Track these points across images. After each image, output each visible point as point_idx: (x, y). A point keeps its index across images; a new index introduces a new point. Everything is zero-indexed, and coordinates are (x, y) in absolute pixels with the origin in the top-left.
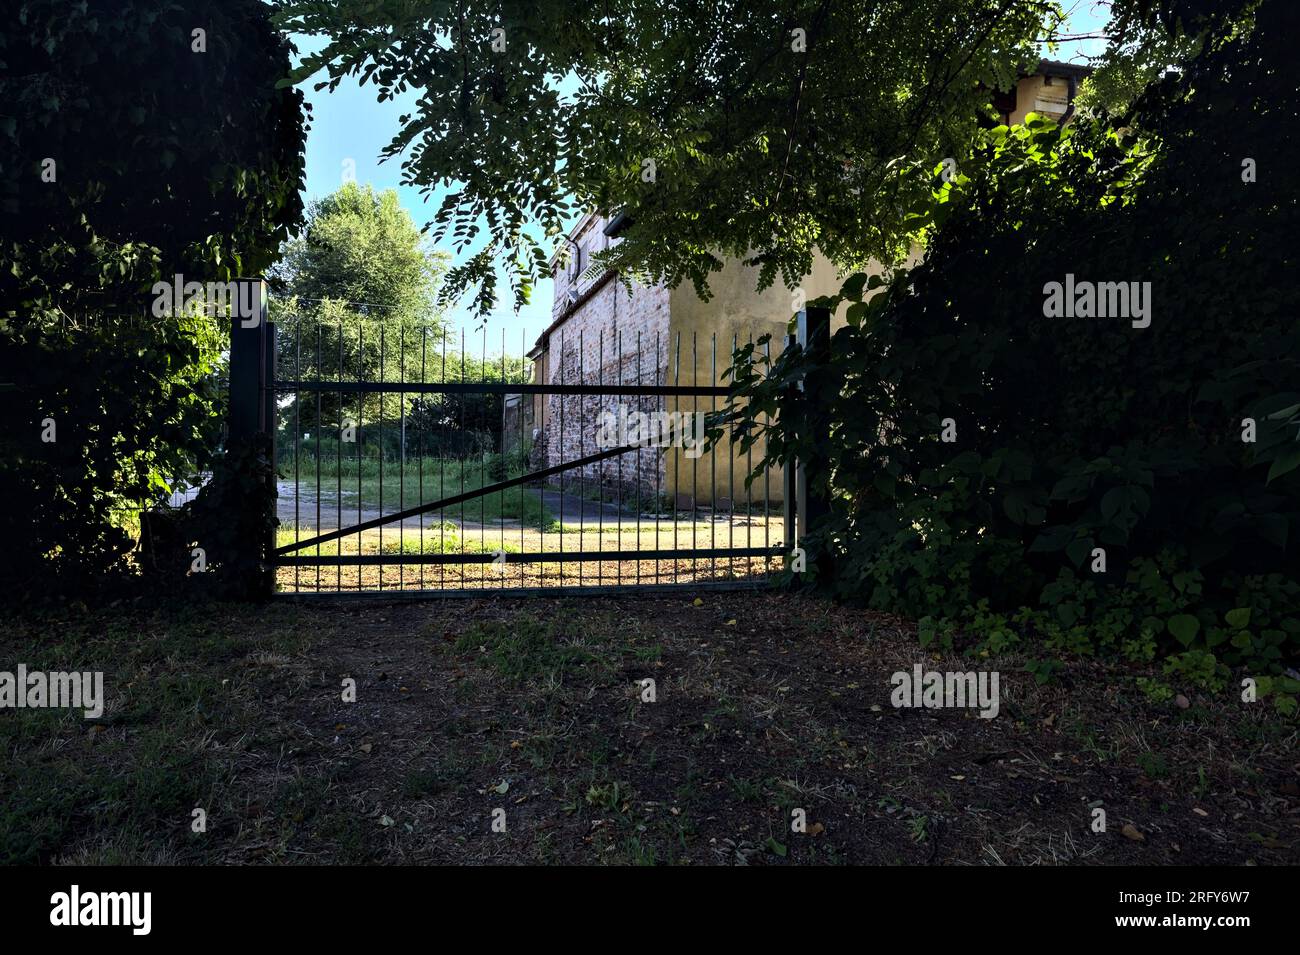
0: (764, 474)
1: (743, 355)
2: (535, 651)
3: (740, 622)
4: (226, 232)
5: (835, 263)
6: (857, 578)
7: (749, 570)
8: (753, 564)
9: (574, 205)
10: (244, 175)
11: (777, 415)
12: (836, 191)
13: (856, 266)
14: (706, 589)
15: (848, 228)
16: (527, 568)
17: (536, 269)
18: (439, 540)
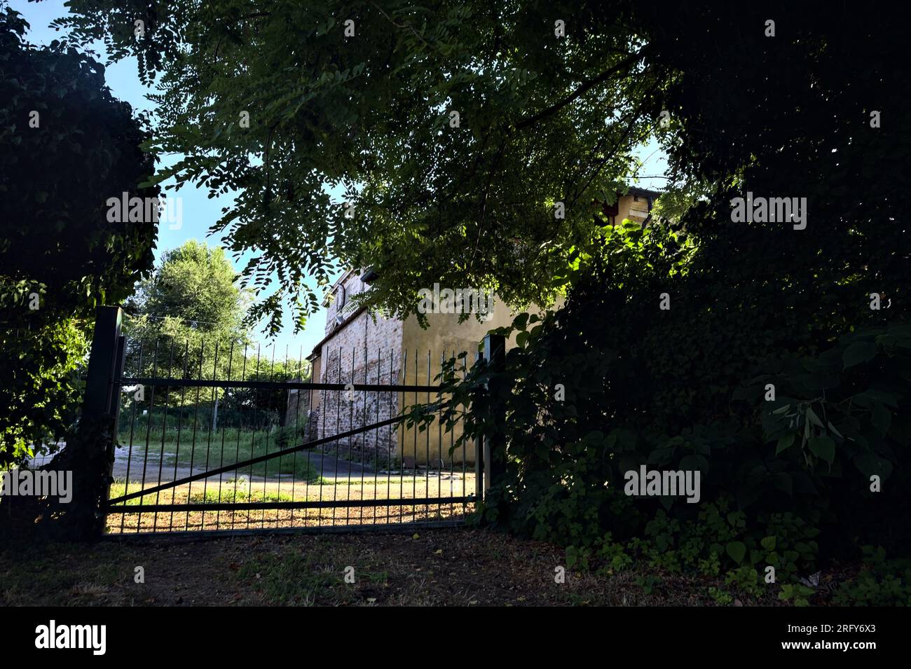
0: (462, 446)
1: (448, 365)
2: (296, 577)
3: (444, 551)
4: (97, 275)
5: (508, 305)
6: (525, 518)
7: (452, 512)
8: (455, 508)
9: (338, 265)
10: (113, 238)
11: (470, 406)
12: (509, 261)
13: (522, 307)
14: (421, 527)
15: (517, 284)
16: (296, 512)
17: (310, 307)
18: (233, 491)
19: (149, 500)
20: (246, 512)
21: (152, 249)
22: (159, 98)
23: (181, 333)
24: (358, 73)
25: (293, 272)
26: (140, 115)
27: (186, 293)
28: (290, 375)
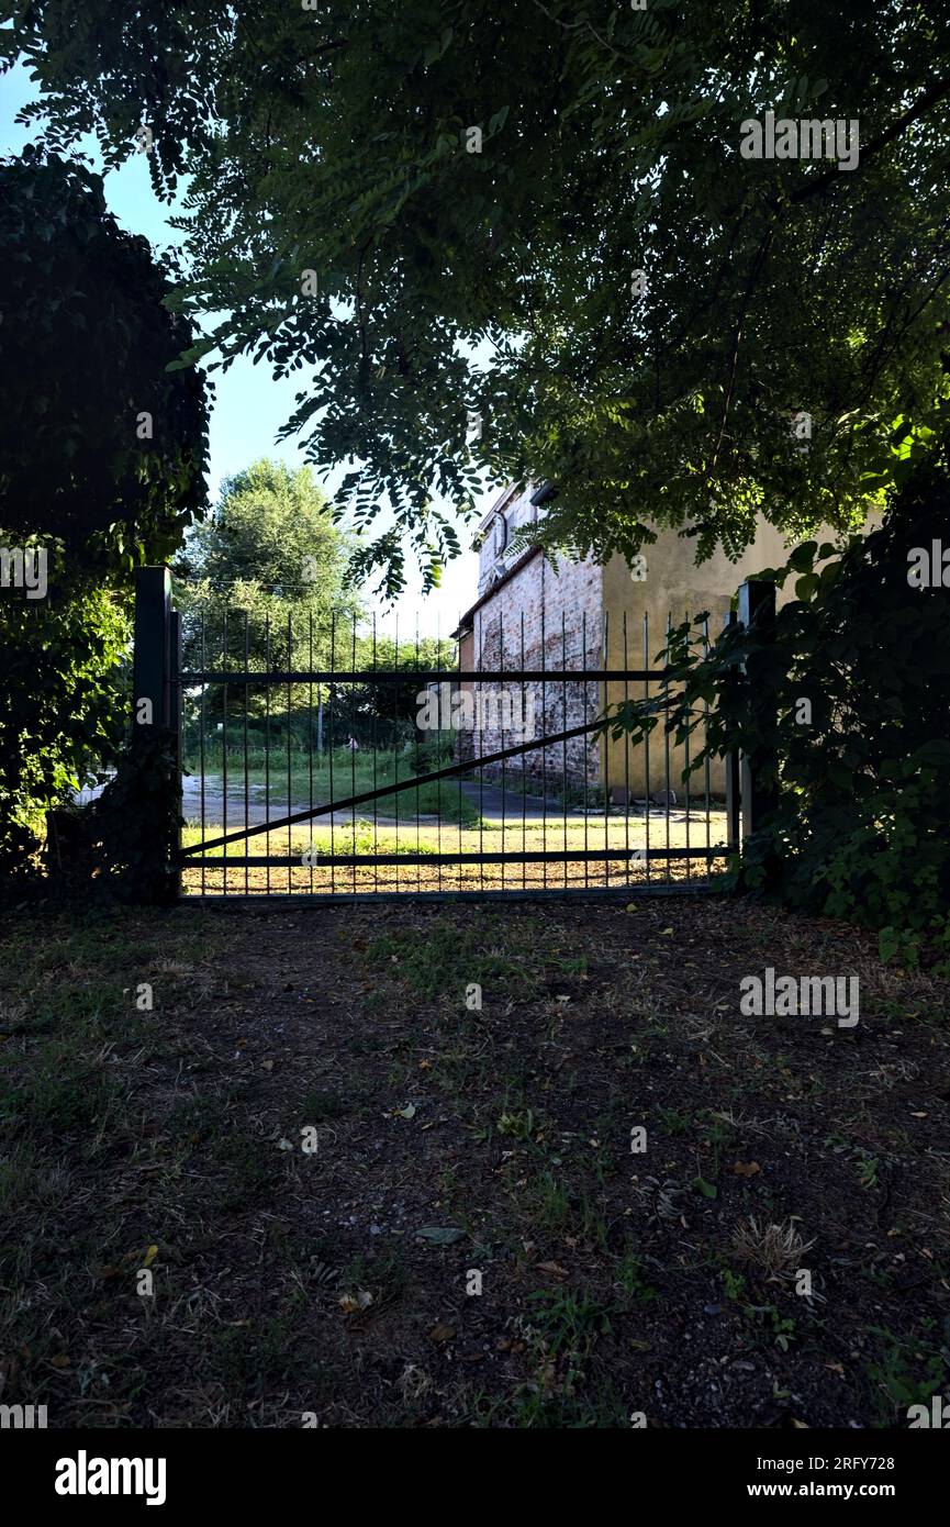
0: (703, 767)
1: (678, 635)
3: (677, 931)
4: (129, 519)
5: (781, 530)
6: (810, 882)
7: (688, 871)
8: (694, 866)
9: (488, 479)
10: (146, 460)
11: (716, 701)
12: (781, 451)
13: (805, 532)
14: (642, 893)
15: (795, 491)
16: (445, 870)
17: (446, 549)
18: (351, 839)
19: (235, 849)
20: (372, 869)
21: (204, 473)
22: (188, 222)
23: (260, 604)
24: (498, 128)
25: (414, 493)
26: (165, 255)
27: (262, 542)
28: (427, 662)
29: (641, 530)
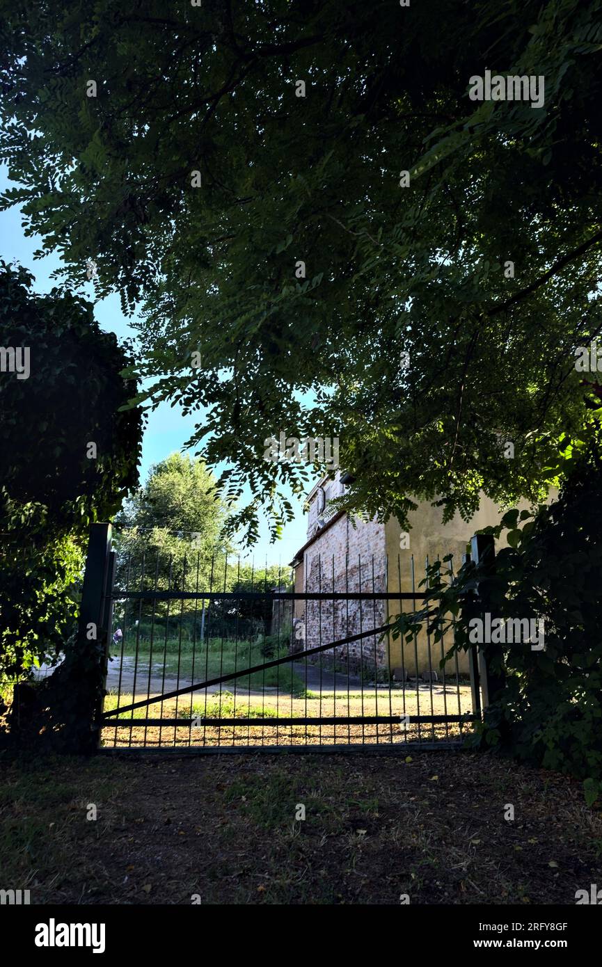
0: (453, 658)
1: (433, 569)
2: (283, 801)
3: (441, 778)
4: (89, 493)
5: (496, 502)
6: (531, 742)
7: (447, 732)
8: (451, 727)
9: (312, 473)
11: (460, 614)
12: (492, 454)
13: (511, 503)
14: (415, 748)
15: (503, 478)
16: (281, 729)
17: (286, 516)
18: (218, 705)
19: (139, 714)
20: (231, 728)
21: (137, 466)
23: (169, 543)
24: (317, 283)
25: (265, 482)
26: (125, 342)
27: (172, 504)
28: (273, 582)
29: (408, 503)
